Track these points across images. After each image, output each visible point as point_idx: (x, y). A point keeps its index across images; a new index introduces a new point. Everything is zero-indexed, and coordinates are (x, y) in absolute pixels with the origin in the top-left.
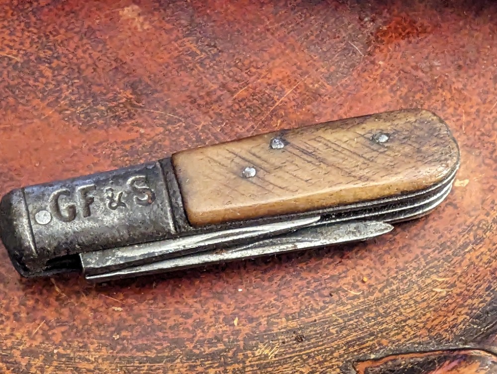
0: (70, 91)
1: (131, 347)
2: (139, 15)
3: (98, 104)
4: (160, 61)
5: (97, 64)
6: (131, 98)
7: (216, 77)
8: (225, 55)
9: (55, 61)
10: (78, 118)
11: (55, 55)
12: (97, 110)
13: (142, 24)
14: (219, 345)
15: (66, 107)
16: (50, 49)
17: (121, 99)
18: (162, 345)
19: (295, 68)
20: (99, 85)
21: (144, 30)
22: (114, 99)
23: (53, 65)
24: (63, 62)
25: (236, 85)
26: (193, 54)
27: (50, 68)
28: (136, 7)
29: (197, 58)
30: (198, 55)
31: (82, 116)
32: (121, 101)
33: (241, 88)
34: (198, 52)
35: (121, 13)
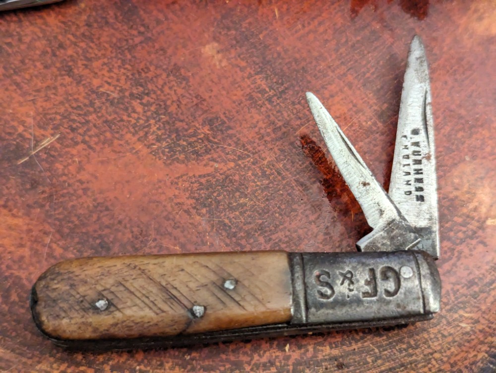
0: (157, 126)
1: (199, 367)
2: (218, 52)
3: (180, 140)
4: (234, 98)
5: (181, 100)
6: (208, 134)
7: (282, 114)
8: (291, 92)
9: (146, 97)
10: (163, 152)
11: (146, 91)
12: (179, 145)
13: (220, 61)
14: (272, 368)
15: (154, 142)
16: (141, 86)
17: (200, 134)
18: (224, 366)
19: (351, 106)
20: (182, 121)
21: (222, 68)
22: (194, 135)
23: (144, 101)
24: (152, 98)
25: (298, 122)
26: (263, 92)
27: (141, 104)
28: (216, 44)
29: (266, 95)
30: (267, 92)
31: (167, 150)
32: (199, 137)
33: (303, 125)
34: (267, 89)
35: (203, 51)
